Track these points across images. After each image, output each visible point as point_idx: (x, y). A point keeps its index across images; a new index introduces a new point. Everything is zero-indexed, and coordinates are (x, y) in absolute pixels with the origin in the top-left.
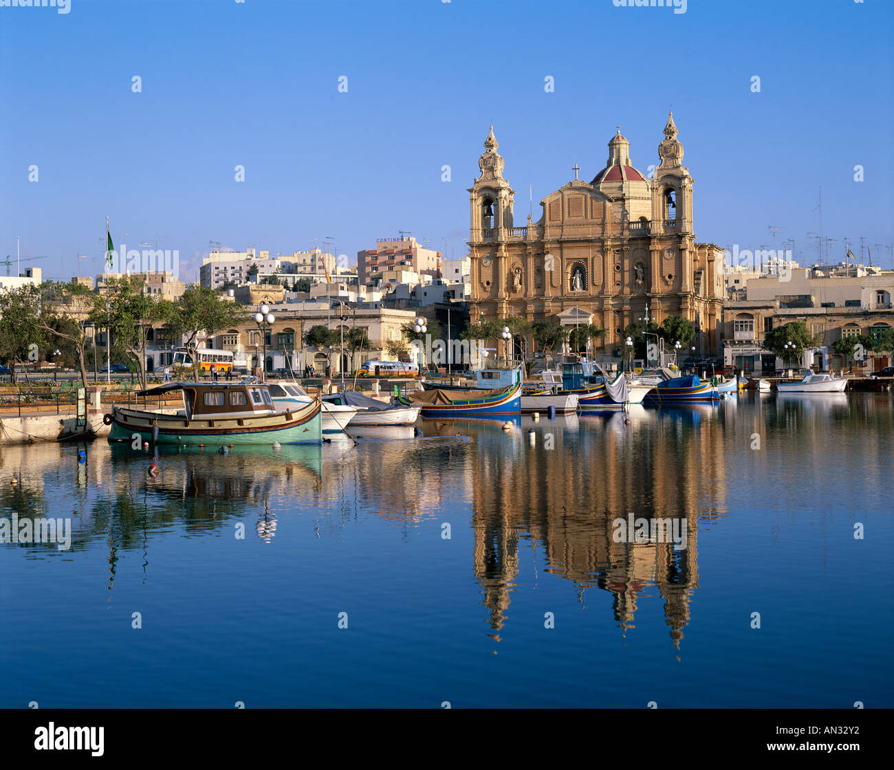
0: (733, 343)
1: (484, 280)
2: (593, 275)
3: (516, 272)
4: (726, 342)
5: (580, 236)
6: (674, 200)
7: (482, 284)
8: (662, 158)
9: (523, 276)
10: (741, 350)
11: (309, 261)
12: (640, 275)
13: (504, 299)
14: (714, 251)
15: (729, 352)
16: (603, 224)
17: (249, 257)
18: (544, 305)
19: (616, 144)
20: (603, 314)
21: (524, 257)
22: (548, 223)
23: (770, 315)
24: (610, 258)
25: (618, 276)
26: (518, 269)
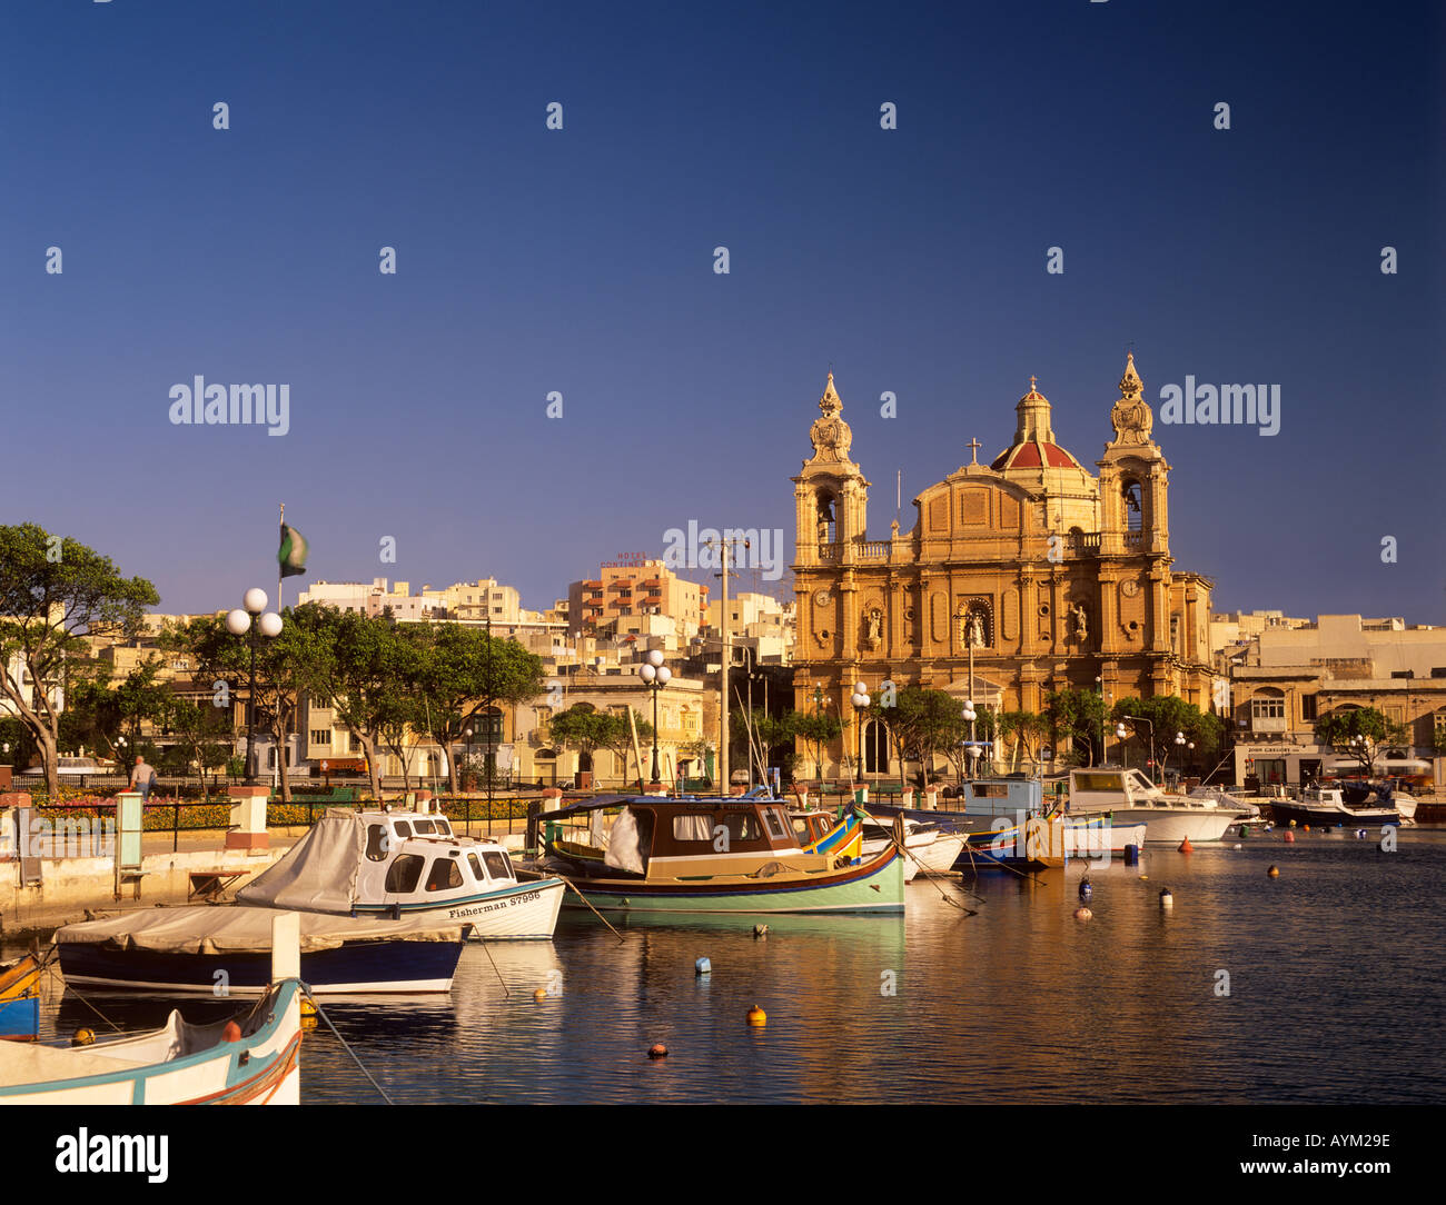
0: (1250, 738)
1: (818, 629)
2: (1003, 621)
3: (872, 617)
4: (1238, 735)
5: (982, 558)
6: (1138, 497)
7: (816, 635)
8: (1117, 429)
9: (885, 625)
10: (1265, 750)
11: (476, 601)
12: (1083, 622)
13: (853, 661)
14: (1197, 586)
15: (1242, 752)
16: (1020, 539)
17: (376, 592)
18: (920, 672)
19: (1029, 407)
20: (1021, 687)
21: (888, 590)
22: (926, 534)
23: (1313, 692)
24: (1031, 593)
25: (1046, 624)
26: (876, 610)
